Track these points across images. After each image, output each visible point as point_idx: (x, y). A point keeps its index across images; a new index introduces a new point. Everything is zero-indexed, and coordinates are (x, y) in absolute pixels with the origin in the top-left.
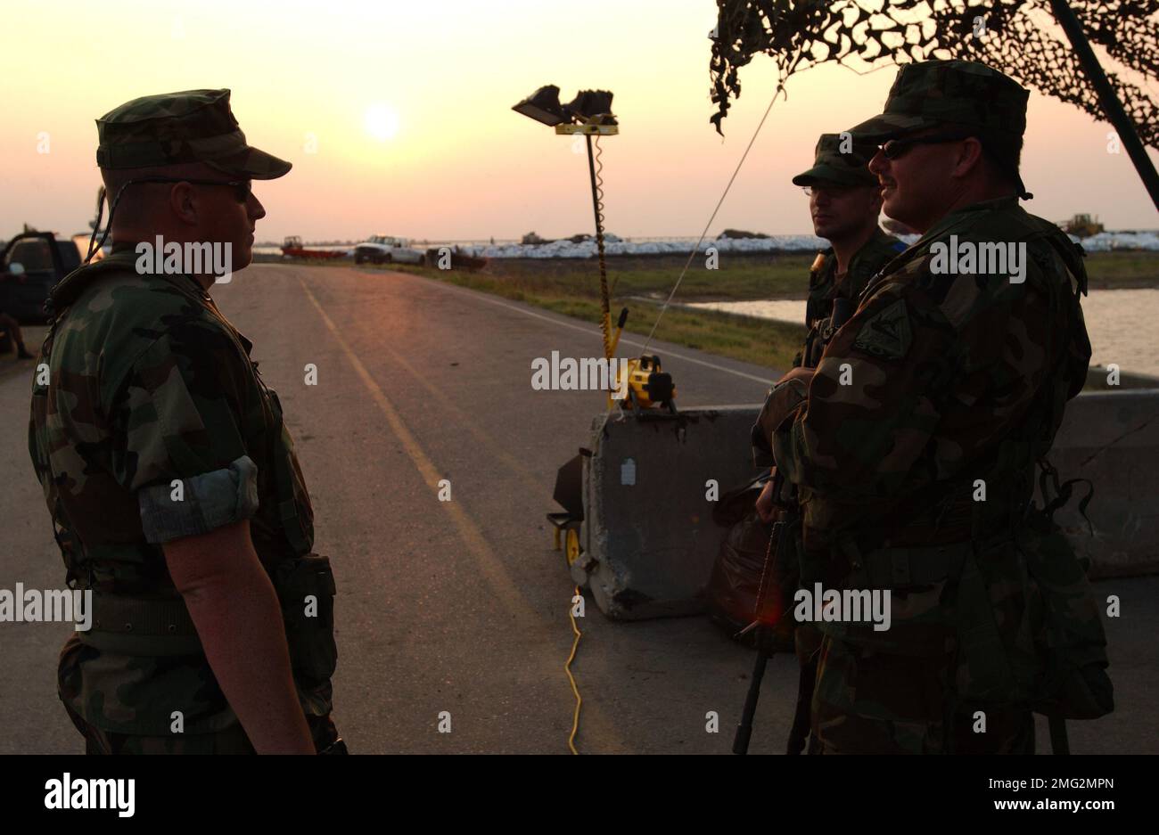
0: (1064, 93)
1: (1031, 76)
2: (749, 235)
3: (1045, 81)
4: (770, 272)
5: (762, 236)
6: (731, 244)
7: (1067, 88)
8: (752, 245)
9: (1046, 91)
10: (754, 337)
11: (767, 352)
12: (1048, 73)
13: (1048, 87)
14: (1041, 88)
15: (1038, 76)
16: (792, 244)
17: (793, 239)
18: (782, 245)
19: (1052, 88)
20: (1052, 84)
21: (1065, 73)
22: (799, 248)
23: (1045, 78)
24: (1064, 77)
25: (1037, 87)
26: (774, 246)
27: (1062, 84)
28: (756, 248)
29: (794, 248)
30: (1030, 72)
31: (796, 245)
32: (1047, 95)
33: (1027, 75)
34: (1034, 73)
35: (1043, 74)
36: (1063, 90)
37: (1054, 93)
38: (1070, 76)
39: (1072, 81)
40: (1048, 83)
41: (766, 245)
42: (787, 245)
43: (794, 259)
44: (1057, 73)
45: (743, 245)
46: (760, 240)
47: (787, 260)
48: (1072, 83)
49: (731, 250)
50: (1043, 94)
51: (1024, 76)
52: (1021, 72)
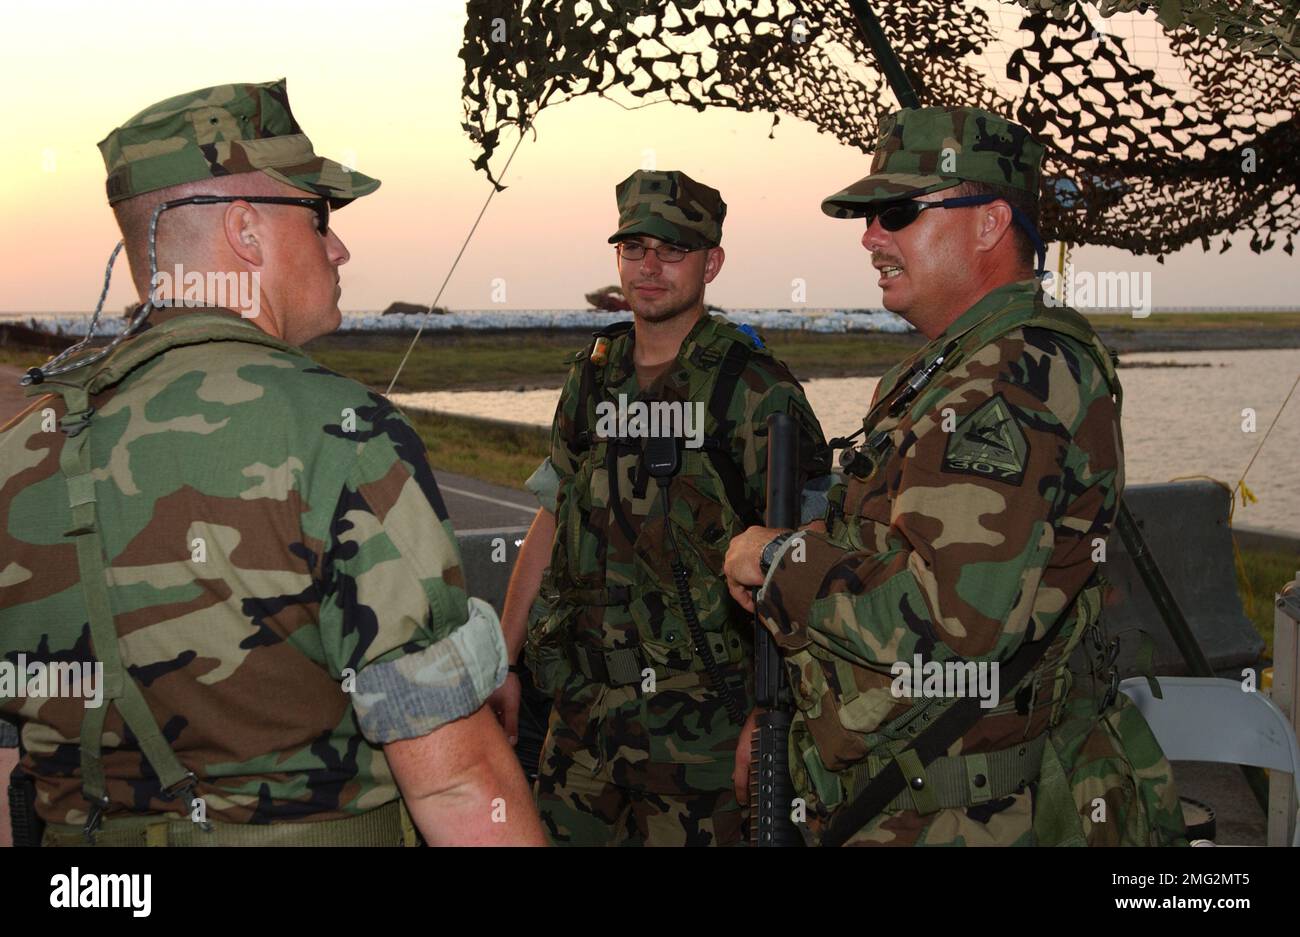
0: (867, 143)
1: (829, 122)
2: (424, 310)
3: (845, 129)
4: (451, 356)
5: (439, 311)
6: (404, 322)
7: (870, 138)
8: (429, 322)
9: (845, 139)
10: (443, 436)
11: (465, 458)
12: (848, 120)
13: (848, 135)
14: (840, 136)
15: (836, 121)
16: (478, 322)
17: (479, 315)
18: (466, 323)
19: (852, 136)
20: (852, 132)
21: (868, 120)
22: (487, 326)
23: (844, 125)
24: (866, 125)
25: (836, 134)
26: (456, 324)
27: (864, 133)
28: (434, 327)
29: (481, 326)
30: (828, 117)
31: (484, 323)
32: (847, 144)
33: (823, 120)
34: (831, 117)
35: (841, 120)
36: (865, 139)
37: (855, 142)
38: (873, 125)
39: (875, 130)
40: (848, 131)
41: (447, 322)
42: (472, 322)
43: (481, 340)
44: (859, 120)
45: (417, 322)
46: (439, 316)
47: (473, 340)
48: (874, 132)
49: (403, 328)
50: (843, 144)
51: (820, 121)
52: (817, 115)
